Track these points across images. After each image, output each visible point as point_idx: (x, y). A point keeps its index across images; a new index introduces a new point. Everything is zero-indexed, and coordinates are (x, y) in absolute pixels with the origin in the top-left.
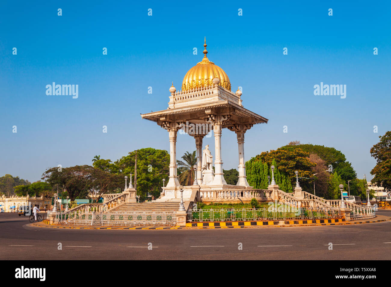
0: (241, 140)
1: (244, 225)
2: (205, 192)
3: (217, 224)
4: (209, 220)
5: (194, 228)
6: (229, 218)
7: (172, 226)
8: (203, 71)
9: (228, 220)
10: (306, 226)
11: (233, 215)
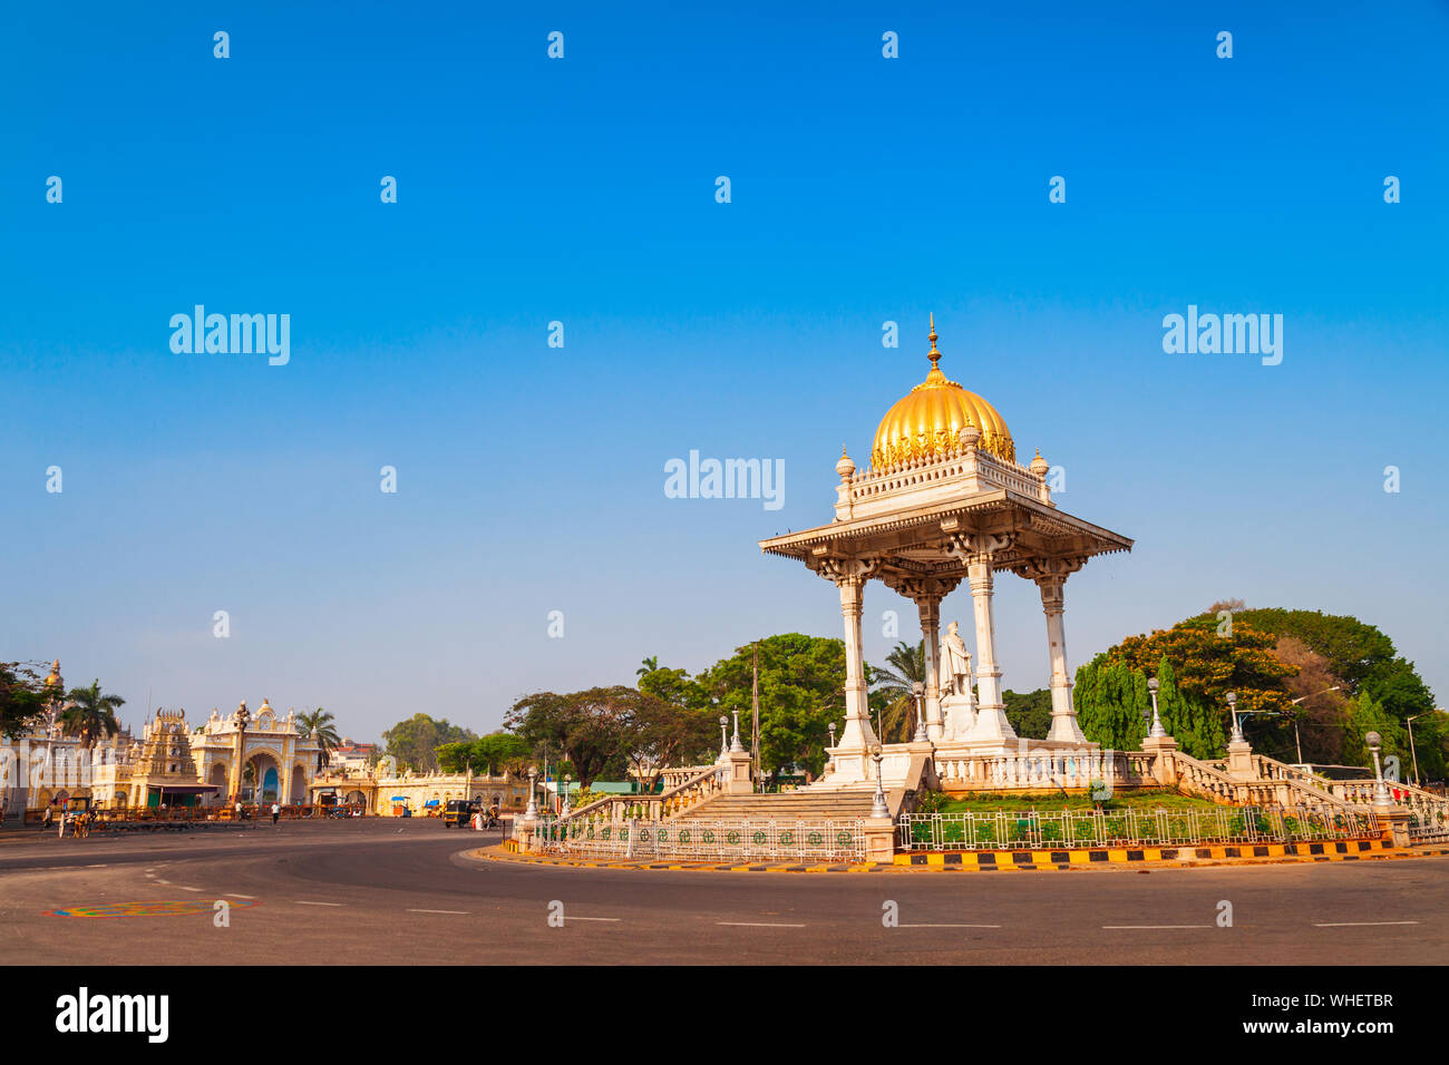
0: (1054, 606)
1: (1068, 860)
2: (950, 763)
3: (986, 858)
4: (962, 846)
5: (918, 870)
6: (1023, 838)
7: (854, 863)
8: (929, 411)
9: (1020, 845)
10: (1265, 862)
11: (1032, 831)
